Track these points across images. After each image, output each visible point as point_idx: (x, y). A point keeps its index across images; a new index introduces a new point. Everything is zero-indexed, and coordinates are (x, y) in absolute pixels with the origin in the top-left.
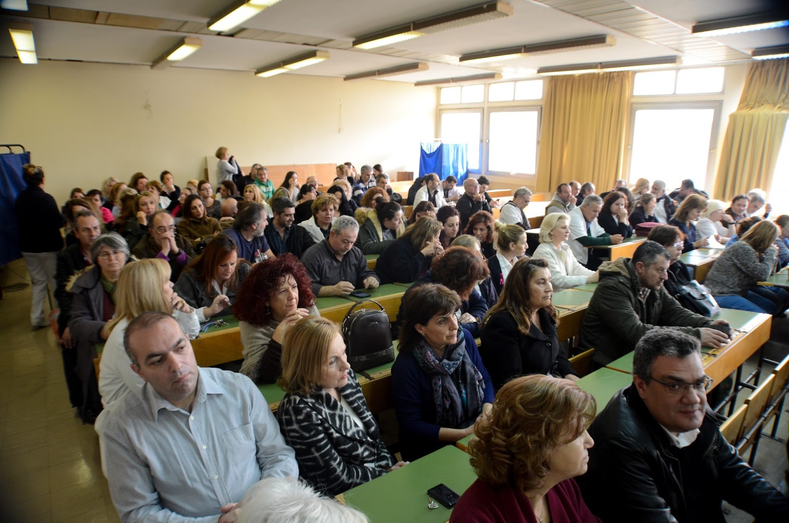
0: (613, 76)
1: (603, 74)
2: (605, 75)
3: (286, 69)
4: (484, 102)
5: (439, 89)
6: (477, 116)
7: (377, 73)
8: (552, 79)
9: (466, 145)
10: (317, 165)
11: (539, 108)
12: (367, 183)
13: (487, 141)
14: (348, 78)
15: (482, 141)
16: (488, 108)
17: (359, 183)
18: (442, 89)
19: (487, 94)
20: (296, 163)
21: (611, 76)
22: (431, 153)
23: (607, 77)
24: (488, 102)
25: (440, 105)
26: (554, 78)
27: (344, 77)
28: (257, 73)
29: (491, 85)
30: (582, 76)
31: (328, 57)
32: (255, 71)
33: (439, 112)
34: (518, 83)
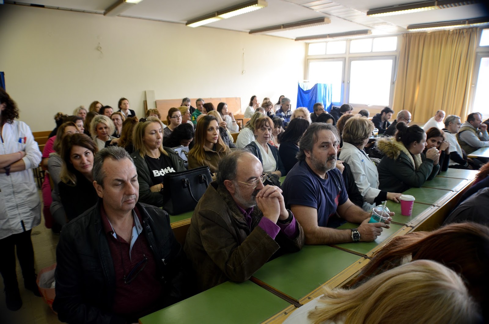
0: (463, 32)
1: (453, 31)
2: (455, 32)
3: (219, 18)
4: (346, 53)
5: (307, 44)
6: (340, 64)
7: (282, 27)
8: (407, 36)
9: (331, 85)
10: (226, 98)
11: (394, 57)
12: (286, 112)
13: (349, 82)
14: (252, 32)
15: (343, 82)
16: (349, 58)
17: (281, 112)
18: (310, 45)
19: (348, 48)
20: (213, 97)
21: (461, 31)
22: (307, 91)
23: (457, 33)
24: (349, 53)
25: (308, 56)
26: (408, 35)
27: (249, 31)
28: (187, 24)
29: (352, 41)
30: (433, 33)
31: (266, 6)
32: (186, 22)
33: (307, 61)
34: (375, 39)
